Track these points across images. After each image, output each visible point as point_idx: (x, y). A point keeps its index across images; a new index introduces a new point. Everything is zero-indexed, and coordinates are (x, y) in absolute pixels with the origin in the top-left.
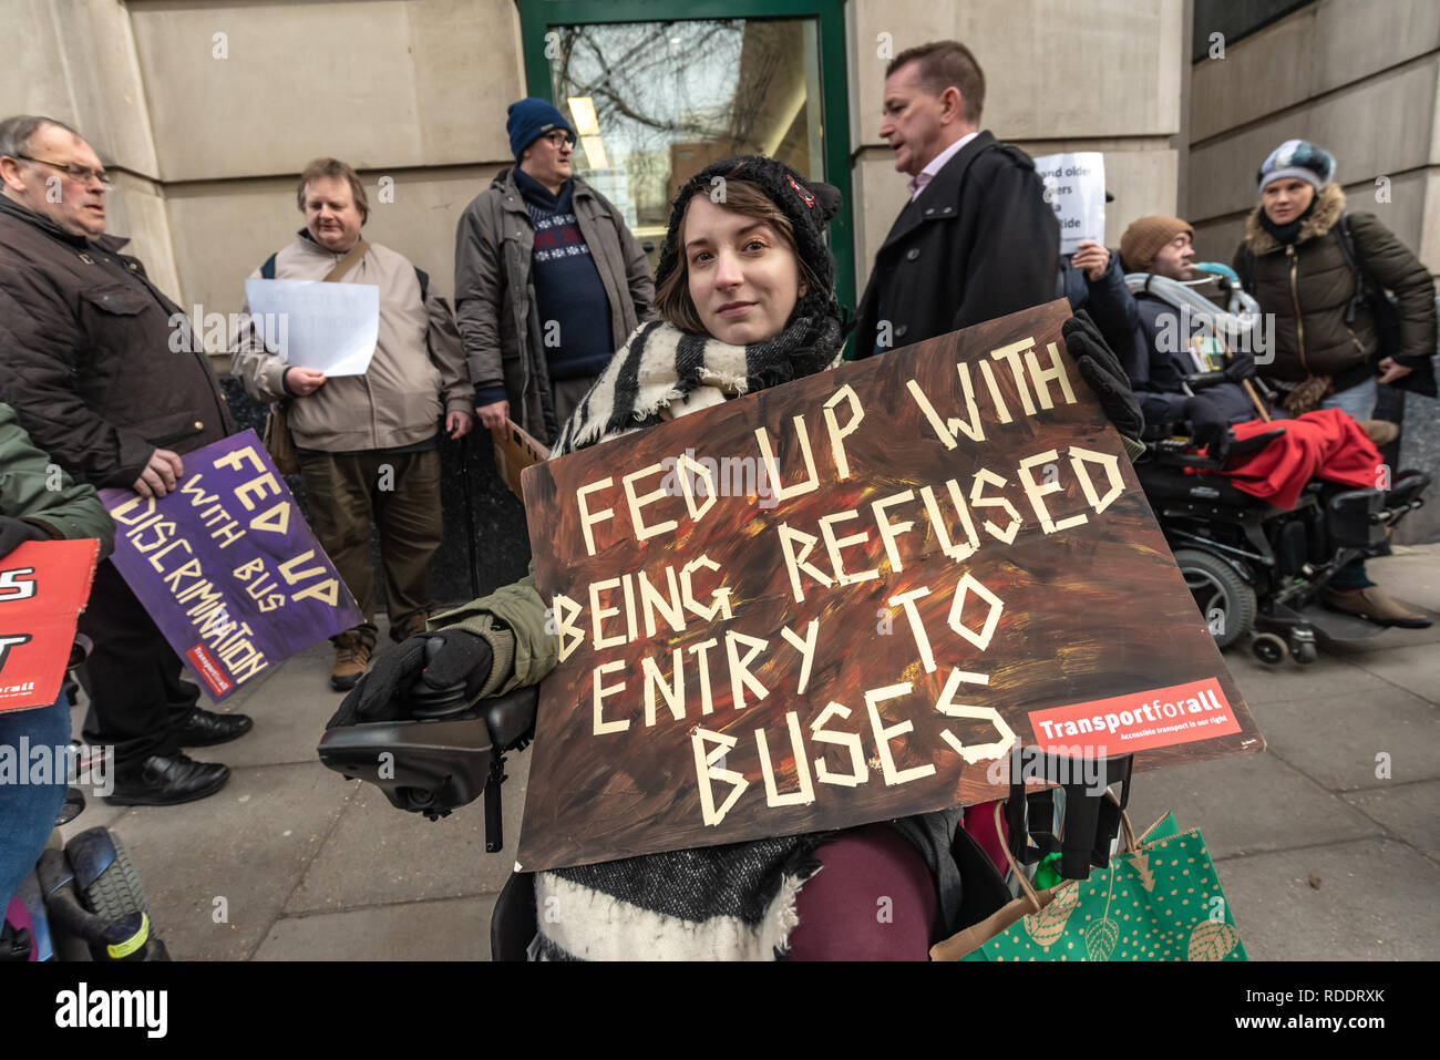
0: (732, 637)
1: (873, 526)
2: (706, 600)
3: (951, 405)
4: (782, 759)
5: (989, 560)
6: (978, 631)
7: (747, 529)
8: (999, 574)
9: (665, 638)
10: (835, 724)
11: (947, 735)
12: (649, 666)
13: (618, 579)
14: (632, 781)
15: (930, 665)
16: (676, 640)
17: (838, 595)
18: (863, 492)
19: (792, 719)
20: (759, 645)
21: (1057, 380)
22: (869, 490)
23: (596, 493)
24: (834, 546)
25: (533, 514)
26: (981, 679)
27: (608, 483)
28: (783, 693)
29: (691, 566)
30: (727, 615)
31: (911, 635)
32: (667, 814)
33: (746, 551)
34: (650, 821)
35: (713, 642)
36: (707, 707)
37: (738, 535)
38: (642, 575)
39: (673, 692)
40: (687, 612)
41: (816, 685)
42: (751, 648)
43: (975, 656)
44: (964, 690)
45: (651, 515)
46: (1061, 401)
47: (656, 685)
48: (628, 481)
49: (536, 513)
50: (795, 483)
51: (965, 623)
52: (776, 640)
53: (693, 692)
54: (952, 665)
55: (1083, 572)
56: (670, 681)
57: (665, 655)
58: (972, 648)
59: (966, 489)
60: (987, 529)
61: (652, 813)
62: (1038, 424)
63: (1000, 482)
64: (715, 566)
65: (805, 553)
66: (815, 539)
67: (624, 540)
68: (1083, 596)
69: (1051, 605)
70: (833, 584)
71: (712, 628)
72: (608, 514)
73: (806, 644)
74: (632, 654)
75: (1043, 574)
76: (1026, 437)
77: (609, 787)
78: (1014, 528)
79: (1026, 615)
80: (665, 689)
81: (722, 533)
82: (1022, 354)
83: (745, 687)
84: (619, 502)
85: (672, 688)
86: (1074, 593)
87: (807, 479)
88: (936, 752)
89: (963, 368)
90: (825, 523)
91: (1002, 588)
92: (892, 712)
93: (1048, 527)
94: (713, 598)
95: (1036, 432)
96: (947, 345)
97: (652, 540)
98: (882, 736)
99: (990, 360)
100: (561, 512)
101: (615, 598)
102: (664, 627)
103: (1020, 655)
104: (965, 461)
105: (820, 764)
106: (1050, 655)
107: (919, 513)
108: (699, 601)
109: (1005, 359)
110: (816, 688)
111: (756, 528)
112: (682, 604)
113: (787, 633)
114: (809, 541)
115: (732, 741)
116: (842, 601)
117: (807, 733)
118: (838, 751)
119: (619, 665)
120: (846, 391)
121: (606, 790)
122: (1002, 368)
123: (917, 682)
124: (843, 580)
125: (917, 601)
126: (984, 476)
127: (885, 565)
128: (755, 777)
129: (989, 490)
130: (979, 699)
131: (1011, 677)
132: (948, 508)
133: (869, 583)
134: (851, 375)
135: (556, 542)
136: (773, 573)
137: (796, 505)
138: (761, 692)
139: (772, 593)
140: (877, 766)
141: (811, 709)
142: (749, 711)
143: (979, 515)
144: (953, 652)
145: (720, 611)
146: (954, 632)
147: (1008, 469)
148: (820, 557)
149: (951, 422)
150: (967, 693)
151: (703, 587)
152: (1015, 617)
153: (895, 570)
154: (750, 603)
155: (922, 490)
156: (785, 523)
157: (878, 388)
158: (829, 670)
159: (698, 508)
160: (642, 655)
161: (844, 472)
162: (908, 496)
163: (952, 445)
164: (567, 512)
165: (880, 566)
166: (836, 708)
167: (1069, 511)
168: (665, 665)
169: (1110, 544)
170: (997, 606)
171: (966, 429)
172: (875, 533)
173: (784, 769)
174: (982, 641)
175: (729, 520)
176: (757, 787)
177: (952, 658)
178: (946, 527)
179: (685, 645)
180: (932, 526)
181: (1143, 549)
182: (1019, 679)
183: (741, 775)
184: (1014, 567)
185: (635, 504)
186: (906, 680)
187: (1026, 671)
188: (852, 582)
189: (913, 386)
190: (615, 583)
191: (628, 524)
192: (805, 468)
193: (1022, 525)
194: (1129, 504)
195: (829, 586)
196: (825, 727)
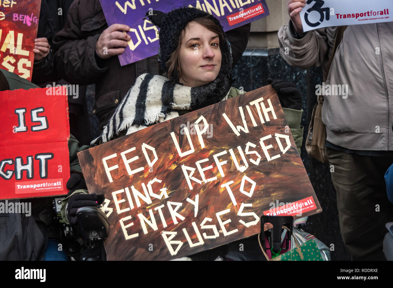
0: (169, 204)
1: (214, 163)
2: (158, 193)
3: (237, 121)
4: (193, 235)
5: (252, 170)
6: (249, 192)
7: (170, 168)
8: (255, 175)
9: (145, 206)
10: (208, 223)
11: (241, 221)
12: (141, 216)
13: (123, 189)
14: (144, 250)
15: (235, 203)
16: (149, 207)
17: (204, 186)
18: (210, 152)
19: (194, 224)
20: (179, 205)
21: (271, 112)
22: (212, 152)
23: (111, 160)
24: (201, 171)
25: (85, 169)
26: (250, 205)
27: (115, 155)
28: (189, 218)
29: (151, 182)
30: (167, 196)
31: (229, 196)
32: (159, 255)
33: (171, 175)
34: (154, 258)
35: (163, 206)
36: (165, 225)
37: (167, 170)
38: (133, 187)
39: (152, 223)
40: (151, 197)
41: (200, 214)
42: (177, 206)
43: (248, 199)
44: (245, 209)
45: (133, 166)
46: (272, 118)
47: (145, 222)
48: (123, 154)
49: (86, 169)
50: (186, 151)
51: (245, 190)
52: (185, 202)
53: (159, 222)
54: (241, 202)
55: (279, 172)
56: (150, 219)
57: (146, 212)
58: (247, 197)
59: (243, 149)
60: (250, 161)
61: (153, 256)
62: (265, 126)
63: (254, 146)
64: (160, 181)
65: (192, 174)
66: (195, 169)
67: (124, 175)
68: (279, 179)
69: (270, 182)
70: (202, 183)
71: (161, 202)
72: (116, 167)
73: (195, 202)
74: (134, 213)
75: (267, 173)
76: (262, 131)
77: (137, 253)
78: (259, 160)
79: (263, 186)
80: (149, 222)
81: (161, 170)
82: (259, 103)
83: (177, 218)
84: (120, 162)
85: (151, 221)
86: (276, 178)
87: (190, 149)
88: (238, 226)
89: (241, 108)
90: (198, 163)
91: (255, 179)
92: (224, 218)
93: (269, 159)
94: (160, 192)
95: (265, 129)
96: (235, 100)
97: (135, 175)
98: (222, 224)
99: (249, 105)
100: (96, 167)
101: (123, 196)
102: (144, 203)
103: (261, 197)
104: (243, 139)
105: (205, 234)
106: (269, 196)
107: (229, 158)
108: (155, 193)
109: (254, 105)
110: (201, 214)
111: (174, 167)
112: (149, 195)
113: (188, 200)
114: (193, 170)
115: (176, 233)
116: (206, 188)
117: (199, 227)
118: (209, 230)
119: (129, 217)
120: (202, 118)
121: (136, 253)
122: (253, 108)
123: (231, 209)
124: (205, 181)
125: (230, 185)
126: (249, 144)
127: (219, 175)
128: (185, 241)
129: (251, 149)
130: (250, 210)
131: (258, 203)
132: (238, 155)
133: (214, 181)
134: (203, 112)
135: (96, 179)
136: (181, 181)
137: (187, 158)
138: (183, 218)
139: (182, 188)
140: (221, 232)
141: (200, 221)
142: (179, 224)
143: (248, 157)
144: (241, 198)
145: (164, 196)
146: (242, 193)
147: (256, 142)
148: (197, 175)
149: (238, 127)
150: (246, 209)
151: (156, 188)
152: (259, 187)
153: (222, 176)
154: (174, 192)
155: (229, 150)
156: (184, 165)
157: (213, 116)
158: (204, 209)
159: (151, 162)
160: (137, 213)
161: (203, 146)
162: (225, 152)
163: (238, 134)
164: (99, 167)
165: (217, 176)
166: (207, 219)
167: (275, 154)
168: (147, 215)
169: (286, 163)
170: (254, 184)
171: (243, 129)
172: (215, 165)
173: (194, 237)
174: (250, 195)
175: (163, 165)
176: (186, 244)
177: (241, 200)
178: (238, 162)
179: (153, 208)
180: (233, 161)
181: (296, 163)
182: (261, 204)
183: (180, 241)
184: (259, 172)
185: (127, 163)
186: (228, 208)
187: (262, 201)
188: (208, 181)
189: (224, 115)
190: (122, 191)
191: (125, 170)
192: (189, 145)
193: (261, 159)
194: (292, 150)
195: (201, 183)
196: (204, 225)
